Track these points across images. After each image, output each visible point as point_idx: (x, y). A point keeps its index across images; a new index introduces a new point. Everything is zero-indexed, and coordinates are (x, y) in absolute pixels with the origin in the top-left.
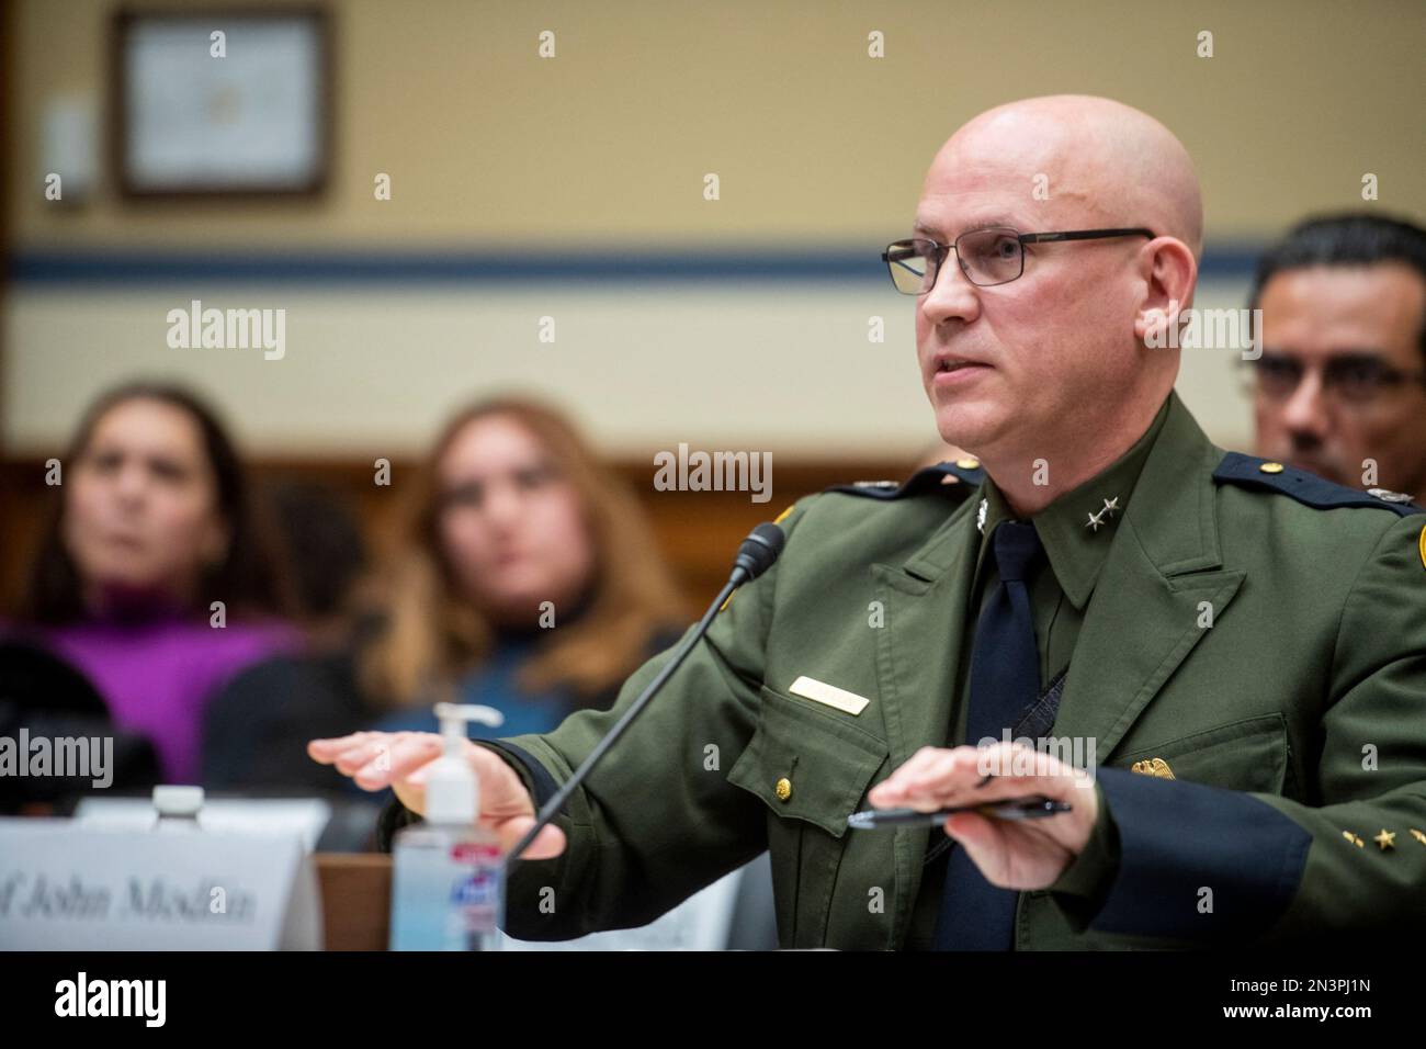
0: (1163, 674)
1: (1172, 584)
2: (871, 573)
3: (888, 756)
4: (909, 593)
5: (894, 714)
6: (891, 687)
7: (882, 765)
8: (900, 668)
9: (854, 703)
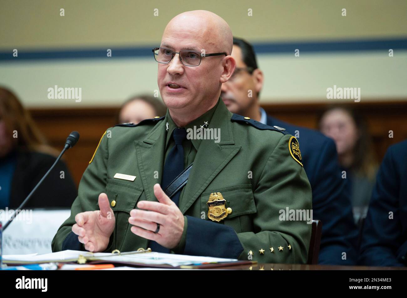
0: (218, 171)
1: (221, 147)
2: (134, 143)
3: (144, 191)
4: (146, 148)
5: (145, 180)
6: (143, 173)
7: (142, 194)
8: (145, 167)
9: (132, 178)
